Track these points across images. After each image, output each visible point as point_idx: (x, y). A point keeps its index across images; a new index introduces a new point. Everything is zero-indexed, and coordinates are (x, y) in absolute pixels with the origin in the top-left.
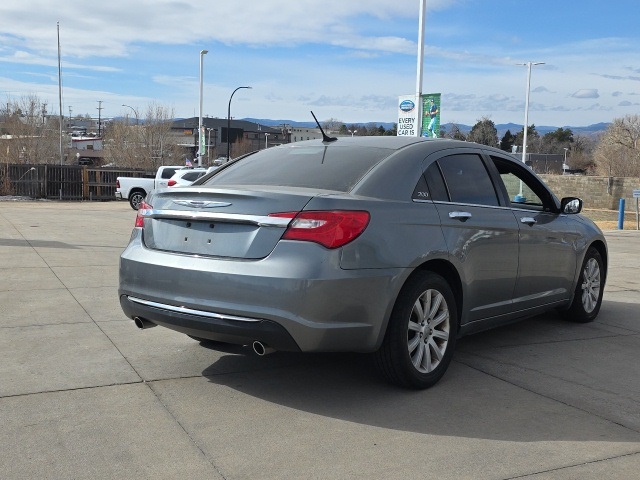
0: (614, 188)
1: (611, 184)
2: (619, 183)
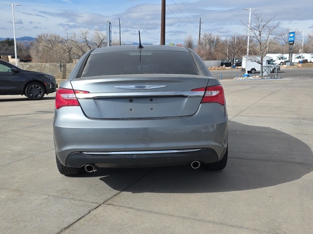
0: (62, 68)
1: (61, 67)
2: (64, 66)
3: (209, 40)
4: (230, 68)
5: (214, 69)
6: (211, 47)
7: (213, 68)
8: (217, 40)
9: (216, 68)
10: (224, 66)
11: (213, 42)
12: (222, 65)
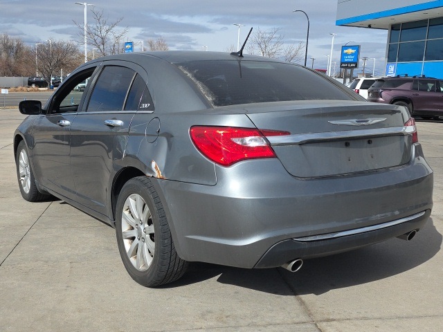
3: (5, 45)
4: (47, 88)
5: (22, 90)
6: (9, 56)
7: (20, 88)
8: (18, 45)
9: (24, 88)
10: (33, 86)
11: (11, 47)
12: (30, 84)
